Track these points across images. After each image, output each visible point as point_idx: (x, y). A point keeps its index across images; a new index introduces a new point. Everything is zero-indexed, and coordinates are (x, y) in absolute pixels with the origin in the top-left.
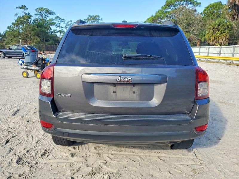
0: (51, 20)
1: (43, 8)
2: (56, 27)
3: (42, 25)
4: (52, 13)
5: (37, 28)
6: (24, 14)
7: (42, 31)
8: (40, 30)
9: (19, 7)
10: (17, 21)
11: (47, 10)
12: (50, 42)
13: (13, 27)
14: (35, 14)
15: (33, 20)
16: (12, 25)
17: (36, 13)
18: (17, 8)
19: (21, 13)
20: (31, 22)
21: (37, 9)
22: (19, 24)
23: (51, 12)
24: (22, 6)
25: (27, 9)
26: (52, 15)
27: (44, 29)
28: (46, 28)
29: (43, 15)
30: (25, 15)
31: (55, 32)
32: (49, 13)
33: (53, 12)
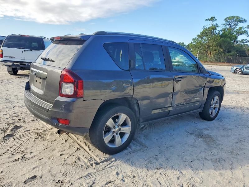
0: (241, 28)
1: (233, 16)
2: (247, 36)
3: (227, 35)
4: (243, 21)
5: (220, 38)
6: (211, 26)
7: (225, 42)
8: (223, 40)
9: (208, 19)
10: (202, 33)
11: (238, 18)
12: (232, 53)
13: (197, 39)
14: (223, 24)
15: (218, 31)
16: (197, 37)
17: (224, 22)
18: (206, 20)
19: (209, 24)
20: (216, 33)
21: (227, 18)
22: (203, 36)
23: (242, 19)
24: (212, 17)
25: (216, 20)
26: (243, 22)
27: (228, 39)
28: (231, 38)
29: (232, 24)
30: (213, 26)
31: (244, 42)
32: (239, 21)
33: (245, 19)
